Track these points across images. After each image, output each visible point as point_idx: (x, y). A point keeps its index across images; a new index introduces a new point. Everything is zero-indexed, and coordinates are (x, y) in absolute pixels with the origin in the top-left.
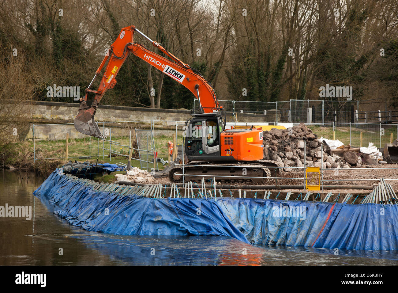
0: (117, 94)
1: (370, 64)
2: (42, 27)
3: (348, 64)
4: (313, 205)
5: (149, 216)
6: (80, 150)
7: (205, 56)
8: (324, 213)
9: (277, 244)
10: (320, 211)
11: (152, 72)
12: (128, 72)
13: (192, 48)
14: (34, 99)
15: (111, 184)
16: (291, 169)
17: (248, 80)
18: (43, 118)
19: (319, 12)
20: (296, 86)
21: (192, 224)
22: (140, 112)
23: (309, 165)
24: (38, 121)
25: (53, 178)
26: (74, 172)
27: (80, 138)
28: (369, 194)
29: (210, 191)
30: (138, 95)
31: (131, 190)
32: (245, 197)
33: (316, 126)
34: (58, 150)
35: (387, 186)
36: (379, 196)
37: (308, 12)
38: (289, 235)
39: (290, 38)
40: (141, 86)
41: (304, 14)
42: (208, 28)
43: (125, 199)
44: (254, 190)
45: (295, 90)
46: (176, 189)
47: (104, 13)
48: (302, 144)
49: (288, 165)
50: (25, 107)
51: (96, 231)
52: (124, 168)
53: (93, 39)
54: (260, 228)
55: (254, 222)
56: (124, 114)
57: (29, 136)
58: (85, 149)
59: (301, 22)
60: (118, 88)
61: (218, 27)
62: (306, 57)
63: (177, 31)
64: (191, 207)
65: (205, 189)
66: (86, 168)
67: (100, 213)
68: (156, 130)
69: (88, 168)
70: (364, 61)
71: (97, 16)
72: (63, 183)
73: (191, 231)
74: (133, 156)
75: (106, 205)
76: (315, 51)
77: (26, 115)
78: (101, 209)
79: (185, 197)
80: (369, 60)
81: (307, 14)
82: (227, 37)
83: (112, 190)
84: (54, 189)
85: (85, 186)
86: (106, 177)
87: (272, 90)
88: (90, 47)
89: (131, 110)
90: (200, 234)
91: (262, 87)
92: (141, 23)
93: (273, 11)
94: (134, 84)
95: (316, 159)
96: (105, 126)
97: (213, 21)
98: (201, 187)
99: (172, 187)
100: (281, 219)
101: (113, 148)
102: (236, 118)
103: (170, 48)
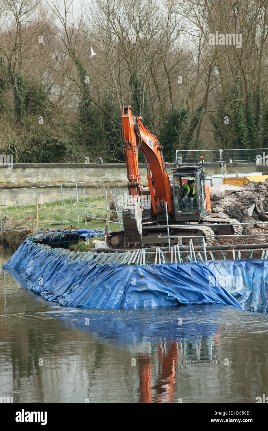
0: (89, 150)
5: (132, 286)
6: (51, 216)
7: (185, 101)
12: (100, 125)
13: (171, 93)
15: (89, 253)
18: (8, 183)
21: (182, 292)
22: (116, 169)
24: (3, 186)
25: (24, 249)
26: (46, 241)
27: (50, 202)
29: (199, 254)
30: (112, 149)
31: (110, 258)
32: (240, 259)
34: (27, 217)
40: (115, 140)
42: (187, 69)
43: (105, 269)
44: (249, 250)
46: (161, 254)
47: (69, 60)
51: (74, 306)
52: (102, 234)
53: (59, 90)
54: (260, 292)
55: (252, 286)
56: (98, 172)
58: (57, 214)
60: (90, 143)
61: (198, 67)
63: (153, 75)
64: (179, 273)
65: (194, 252)
66: (59, 236)
67: (78, 286)
69: (62, 236)
71: (62, 63)
72: (34, 254)
73: (182, 301)
74: (111, 219)
75: (83, 276)
78: (79, 281)
79: (172, 263)
82: (209, 77)
83: (89, 260)
84: (25, 261)
85: (59, 256)
86: (81, 244)
87: (264, 135)
88: (56, 100)
89: (105, 167)
90: (191, 303)
91: (252, 132)
92: (111, 68)
93: (260, 44)
94: (108, 138)
96: (78, 187)
97: (192, 61)
98: (189, 250)
99: (156, 252)
101: (88, 212)
102: (225, 168)
103: (145, 94)
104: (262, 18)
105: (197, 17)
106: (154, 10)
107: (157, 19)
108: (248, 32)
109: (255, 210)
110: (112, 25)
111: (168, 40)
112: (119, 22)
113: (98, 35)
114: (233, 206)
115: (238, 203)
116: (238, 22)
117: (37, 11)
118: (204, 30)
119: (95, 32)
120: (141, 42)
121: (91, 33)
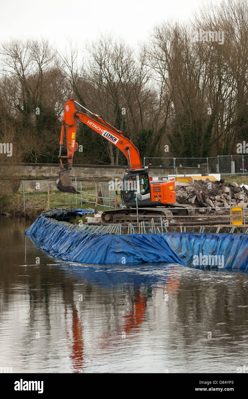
0: (85, 156)
2: (28, 107)
4: (237, 236)
5: (112, 248)
6: (58, 200)
7: (151, 124)
9: (211, 267)
10: (243, 241)
12: (93, 139)
13: (141, 118)
14: (23, 161)
16: (220, 209)
17: (185, 142)
18: (30, 176)
19: (237, 88)
20: (222, 145)
21: (146, 254)
22: (103, 169)
23: (233, 206)
24: (26, 179)
26: (54, 217)
29: (158, 228)
30: (101, 156)
31: (98, 229)
32: (185, 232)
33: (238, 175)
34: (42, 200)
37: (229, 88)
39: (216, 108)
40: (103, 149)
41: (226, 90)
42: (153, 103)
43: (94, 236)
44: (192, 226)
45: (221, 148)
46: (132, 227)
47: (74, 94)
48: (227, 189)
49: (218, 206)
50: (17, 168)
51: (73, 261)
52: (92, 212)
55: (193, 250)
56: (91, 170)
57: (20, 190)
58: (63, 198)
59: (224, 96)
61: (161, 102)
62: (228, 123)
63: (130, 106)
64: (144, 240)
65: (154, 227)
66: (63, 213)
67: (75, 247)
69: (65, 213)
71: (69, 97)
72: (46, 225)
73: (145, 260)
74: (99, 203)
75: (79, 241)
76: (236, 118)
77: (17, 174)
78: (76, 245)
79: (139, 233)
81: (228, 90)
83: (83, 230)
84: (39, 230)
85: (63, 227)
86: (78, 219)
87: (204, 149)
89: (96, 167)
90: (152, 261)
91: (196, 146)
92: (102, 101)
93: (202, 88)
94: (98, 147)
95: (239, 201)
96: (77, 180)
97: (156, 97)
98: (151, 225)
99: (129, 226)
100: (213, 248)
101: (83, 197)
102: (176, 170)
103: (124, 119)
104: (204, 71)
105: (160, 68)
106: (132, 63)
107: (134, 69)
108: (195, 79)
109: (196, 199)
110: (103, 72)
111: (141, 83)
112: (108, 70)
113: (94, 78)
114: (182, 196)
115: (185, 194)
116: (188, 73)
117: (53, 61)
118: (165, 77)
119: (92, 76)
120: (122, 84)
121: (89, 77)
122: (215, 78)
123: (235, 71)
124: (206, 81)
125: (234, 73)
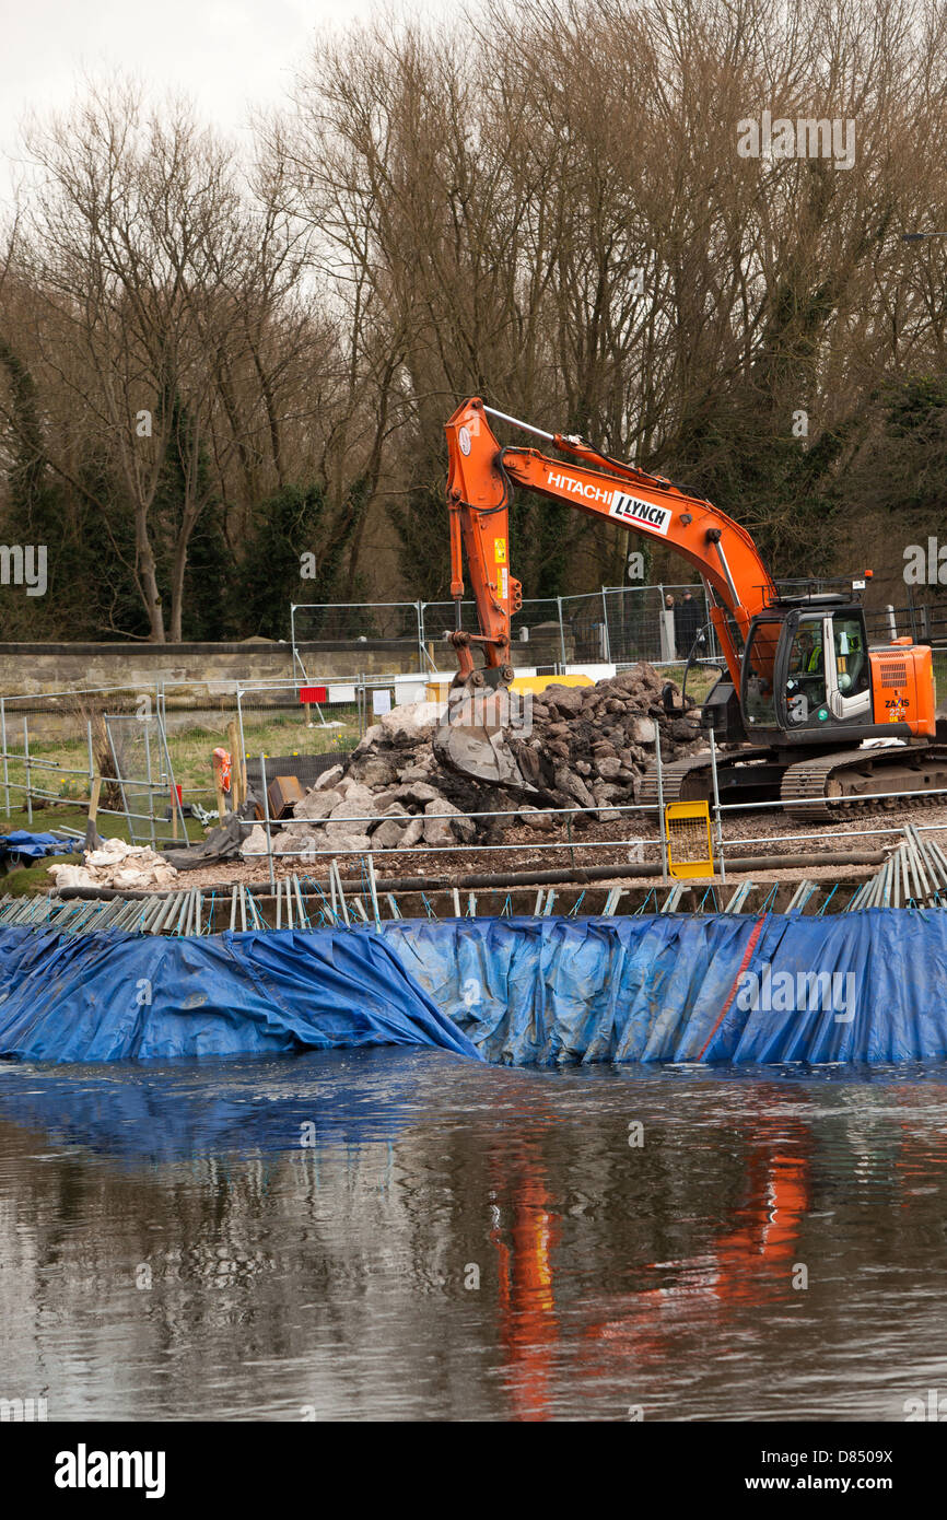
1: (852, 459)
3: (780, 464)
4: (693, 926)
5: (165, 994)
7: (317, 463)
8: (730, 949)
9: (586, 1058)
10: (717, 943)
11: (148, 526)
12: (70, 532)
13: (275, 439)
15: (37, 901)
16: (616, 814)
19: (676, 300)
20: (618, 543)
21: (308, 1012)
22: (119, 658)
28: (870, 878)
29: (358, 902)
30: (107, 602)
31: (101, 913)
32: (473, 915)
33: (689, 667)
35: (927, 850)
36: (902, 884)
37: (642, 302)
38: (622, 1029)
39: (589, 388)
40: (115, 575)
41: (628, 311)
42: (321, 372)
43: (85, 946)
44: (501, 890)
46: (247, 902)
48: (648, 730)
49: (608, 799)
52: (76, 845)
54: (530, 1009)
55: (508, 991)
56: (65, 666)
59: (623, 336)
61: (354, 366)
62: (643, 448)
63: (223, 389)
64: (300, 957)
65: (342, 896)
67: (5, 996)
68: (174, 715)
70: (831, 451)
73: (307, 1037)
74: (103, 802)
75: (22, 968)
76: (672, 428)
78: (8, 983)
79: (279, 927)
80: (848, 445)
81: (638, 309)
83: (39, 920)
86: (18, 875)
87: (541, 561)
89: (87, 652)
90: (335, 1043)
92: (102, 369)
93: (528, 305)
94: (93, 568)
96: (6, 710)
97: (335, 349)
98: (328, 891)
99: (234, 897)
100: (594, 978)
101: (37, 782)
102: (430, 657)
103: (202, 444)
104: (532, 232)
105: (348, 225)
106: (226, 205)
107: (234, 230)
108: (495, 269)
110: (104, 245)
111: (267, 289)
112: (125, 237)
113: (65, 274)
116: (466, 241)
118: (369, 262)
119: (57, 265)
120: (188, 294)
121: (46, 268)
122: (583, 260)
123: (666, 227)
124: (544, 273)
125: (658, 236)
